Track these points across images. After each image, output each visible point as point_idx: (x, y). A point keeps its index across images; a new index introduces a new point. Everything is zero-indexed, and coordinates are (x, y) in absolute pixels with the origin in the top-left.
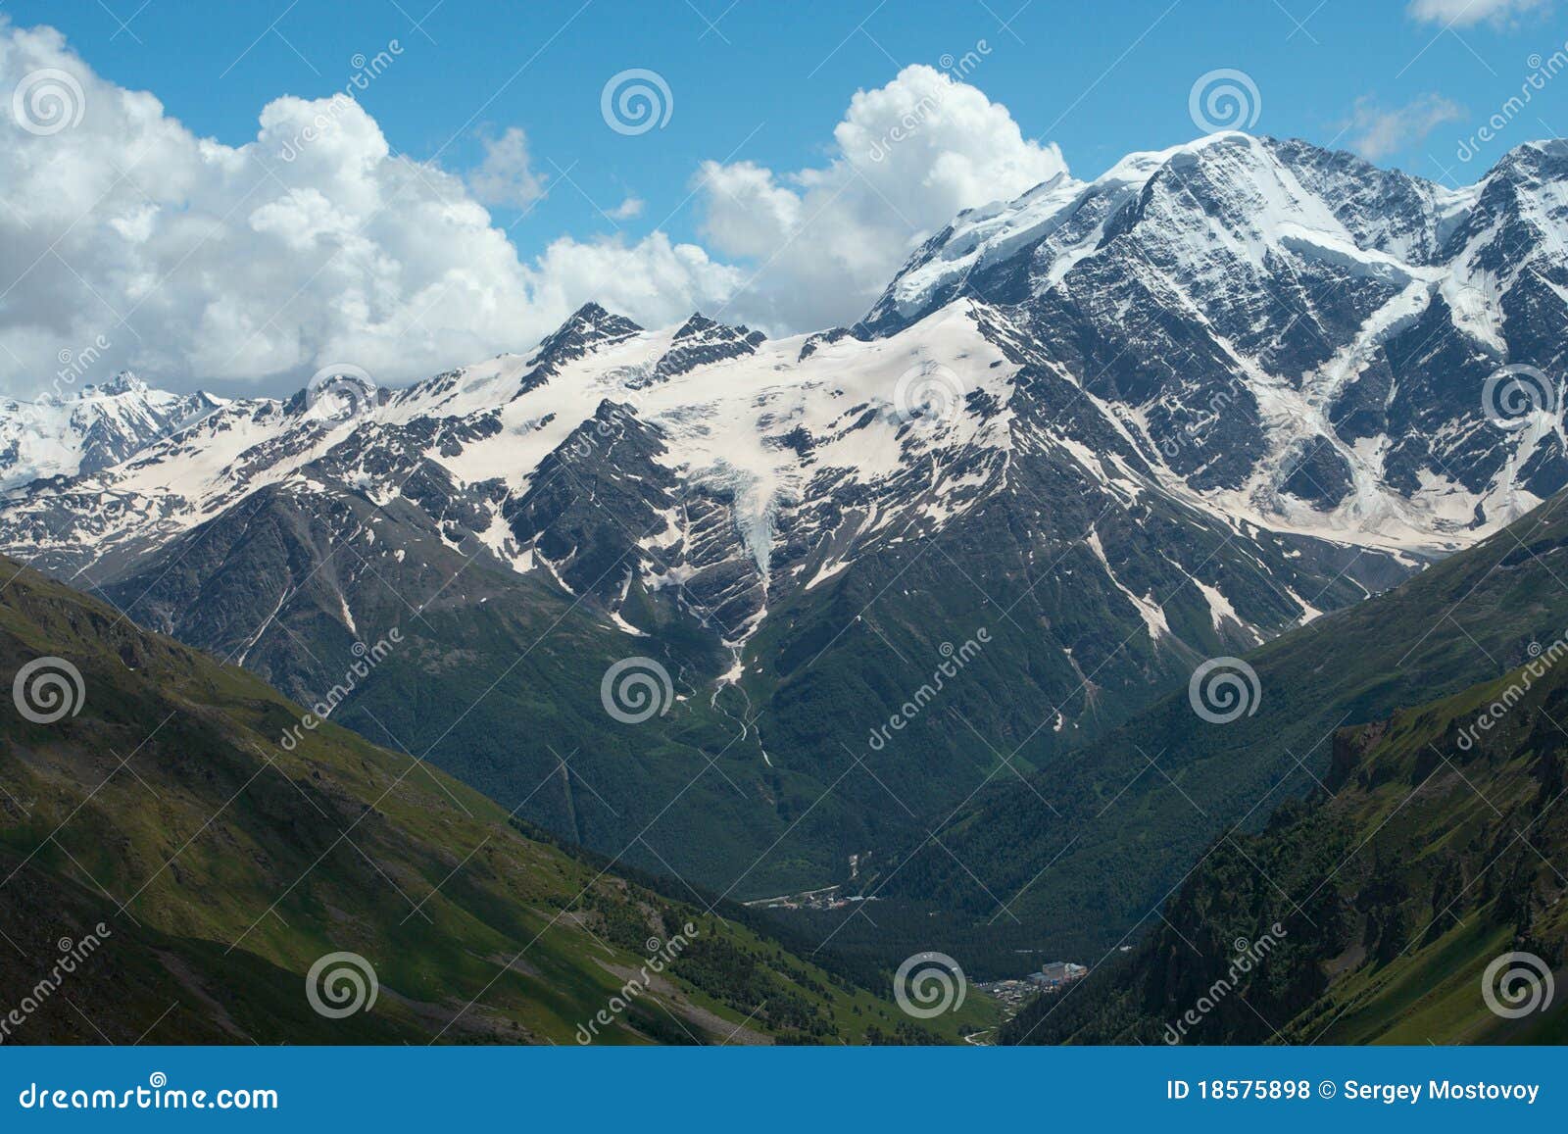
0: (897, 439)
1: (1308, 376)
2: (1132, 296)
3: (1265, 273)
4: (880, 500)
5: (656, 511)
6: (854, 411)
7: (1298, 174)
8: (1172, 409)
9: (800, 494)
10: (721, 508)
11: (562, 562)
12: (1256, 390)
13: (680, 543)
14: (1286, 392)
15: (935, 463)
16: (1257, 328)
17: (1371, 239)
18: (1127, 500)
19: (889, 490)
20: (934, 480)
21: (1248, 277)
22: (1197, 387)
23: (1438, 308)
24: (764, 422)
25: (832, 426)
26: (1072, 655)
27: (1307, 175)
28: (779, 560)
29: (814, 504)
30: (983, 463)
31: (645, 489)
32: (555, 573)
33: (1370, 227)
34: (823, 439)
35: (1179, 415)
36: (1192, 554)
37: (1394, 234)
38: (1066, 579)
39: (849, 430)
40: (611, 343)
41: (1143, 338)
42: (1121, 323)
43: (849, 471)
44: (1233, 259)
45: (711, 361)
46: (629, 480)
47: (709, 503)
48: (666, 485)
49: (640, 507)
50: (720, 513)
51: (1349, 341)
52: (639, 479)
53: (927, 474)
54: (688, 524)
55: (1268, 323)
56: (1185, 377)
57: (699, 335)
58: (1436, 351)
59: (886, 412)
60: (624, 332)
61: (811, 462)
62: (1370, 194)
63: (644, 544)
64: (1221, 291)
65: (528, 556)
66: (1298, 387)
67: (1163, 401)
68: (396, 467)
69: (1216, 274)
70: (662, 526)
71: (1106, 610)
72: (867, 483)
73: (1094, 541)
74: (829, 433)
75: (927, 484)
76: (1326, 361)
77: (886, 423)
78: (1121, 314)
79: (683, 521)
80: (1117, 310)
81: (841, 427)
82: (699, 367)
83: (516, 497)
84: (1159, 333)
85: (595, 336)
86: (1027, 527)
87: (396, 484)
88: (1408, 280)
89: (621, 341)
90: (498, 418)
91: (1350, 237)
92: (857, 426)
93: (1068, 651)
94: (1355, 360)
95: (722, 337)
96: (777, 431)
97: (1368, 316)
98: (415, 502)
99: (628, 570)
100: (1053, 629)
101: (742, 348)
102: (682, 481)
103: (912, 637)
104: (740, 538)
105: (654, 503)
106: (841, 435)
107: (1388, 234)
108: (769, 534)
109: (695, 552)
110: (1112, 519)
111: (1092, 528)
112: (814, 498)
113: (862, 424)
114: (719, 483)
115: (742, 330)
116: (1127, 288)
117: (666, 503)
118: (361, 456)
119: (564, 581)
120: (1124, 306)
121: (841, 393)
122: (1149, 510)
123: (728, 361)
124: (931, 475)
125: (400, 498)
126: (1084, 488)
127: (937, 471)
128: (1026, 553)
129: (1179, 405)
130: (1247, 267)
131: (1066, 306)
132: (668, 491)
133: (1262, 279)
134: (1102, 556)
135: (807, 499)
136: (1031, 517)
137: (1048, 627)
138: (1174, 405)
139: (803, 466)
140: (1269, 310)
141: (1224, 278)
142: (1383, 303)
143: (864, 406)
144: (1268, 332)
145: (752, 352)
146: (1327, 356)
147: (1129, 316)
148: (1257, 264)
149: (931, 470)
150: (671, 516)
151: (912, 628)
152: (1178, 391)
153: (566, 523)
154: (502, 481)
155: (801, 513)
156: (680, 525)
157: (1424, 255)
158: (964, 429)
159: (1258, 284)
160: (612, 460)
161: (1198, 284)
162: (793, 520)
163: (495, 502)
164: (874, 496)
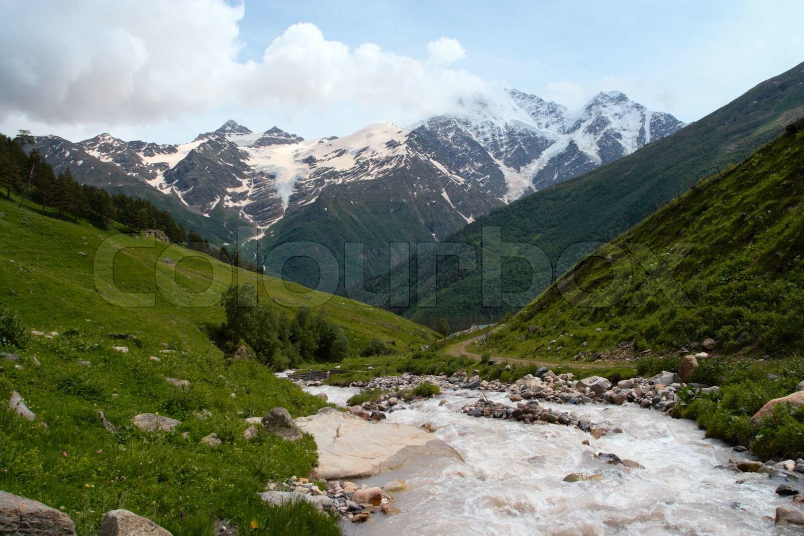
0: (354, 159)
1: (522, 168)
2: (454, 131)
3: (505, 131)
4: (344, 177)
5: (238, 179)
6: (336, 151)
7: (516, 102)
8: (471, 172)
9: (307, 177)
10: (270, 180)
11: (184, 192)
12: (503, 170)
13: (247, 192)
14: (514, 173)
15: (371, 163)
16: (502, 150)
17: (544, 125)
18: (459, 182)
19: (349, 174)
20: (370, 169)
21: (499, 131)
22: (480, 165)
23: (572, 146)
24: (296, 156)
25: (326, 156)
26: (436, 236)
27: (519, 102)
28: (293, 199)
29: (313, 180)
30: (393, 161)
31: (234, 169)
32: (180, 196)
33: (544, 120)
34: (321, 160)
35: (473, 174)
36: (490, 204)
37: (552, 123)
38: (432, 204)
39: (333, 157)
40: (238, 135)
41: (458, 146)
42: (450, 140)
43: (331, 168)
44: (493, 125)
45: (279, 144)
46: (227, 165)
47: (264, 178)
48: (245, 171)
49: (230, 176)
50: (269, 182)
51: (537, 157)
52: (232, 165)
53: (367, 167)
54: (253, 185)
55: (506, 148)
56: (476, 161)
57: (275, 134)
58: (573, 159)
59: (350, 151)
60: (244, 132)
61: (315, 167)
62: (542, 109)
63: (229, 190)
64: (489, 135)
65: (170, 189)
66: (519, 171)
67: (467, 169)
68: (114, 151)
69: (486, 129)
70: (240, 184)
71: (453, 219)
72: (339, 171)
73: (445, 195)
74: (325, 158)
75: (366, 170)
76: (529, 163)
77: (350, 154)
78: (450, 137)
79: (251, 184)
80: (448, 136)
81: (330, 156)
82: (274, 145)
83: (171, 168)
84: (465, 145)
85: (231, 131)
86: (414, 183)
87: (111, 157)
88: (559, 138)
89: (242, 135)
90: (177, 148)
91: (536, 124)
92: (336, 156)
93: (434, 235)
94: (540, 164)
95: (285, 137)
96: (301, 158)
97: (544, 150)
98: (118, 165)
99: (217, 198)
100: (425, 224)
101: (293, 142)
102: (253, 170)
103: (354, 219)
104: (276, 191)
105: (238, 176)
106: (329, 159)
107: (550, 123)
108: (290, 189)
109: (253, 195)
110: (452, 187)
111: (443, 190)
112: (314, 177)
113: (339, 155)
114: (269, 171)
115: (294, 136)
116: (452, 128)
117: (244, 177)
118: (98, 145)
119: (184, 199)
120: (451, 135)
121: (331, 145)
122: (469, 186)
123: (287, 145)
124: (368, 167)
125: (112, 162)
126: (440, 175)
127: (371, 167)
128: (413, 192)
129: (473, 171)
130: (499, 128)
131: (428, 133)
132: (246, 173)
133: (504, 132)
134: (449, 201)
135: (310, 178)
136: (416, 179)
137: (423, 223)
138: (471, 171)
139: (310, 169)
140: (507, 144)
141: (489, 131)
142: (549, 146)
143: (341, 149)
144: (506, 151)
145: (298, 144)
146: (529, 162)
147: (453, 138)
148: (502, 127)
149: (369, 166)
150: (245, 182)
151: (354, 216)
152: (473, 166)
153: (189, 176)
154: (168, 163)
155: (306, 183)
156: (249, 185)
157: (564, 131)
158: (384, 153)
159: (502, 134)
160: (219, 156)
161: (479, 132)
162: (302, 184)
163: (161, 171)
164: (341, 176)
